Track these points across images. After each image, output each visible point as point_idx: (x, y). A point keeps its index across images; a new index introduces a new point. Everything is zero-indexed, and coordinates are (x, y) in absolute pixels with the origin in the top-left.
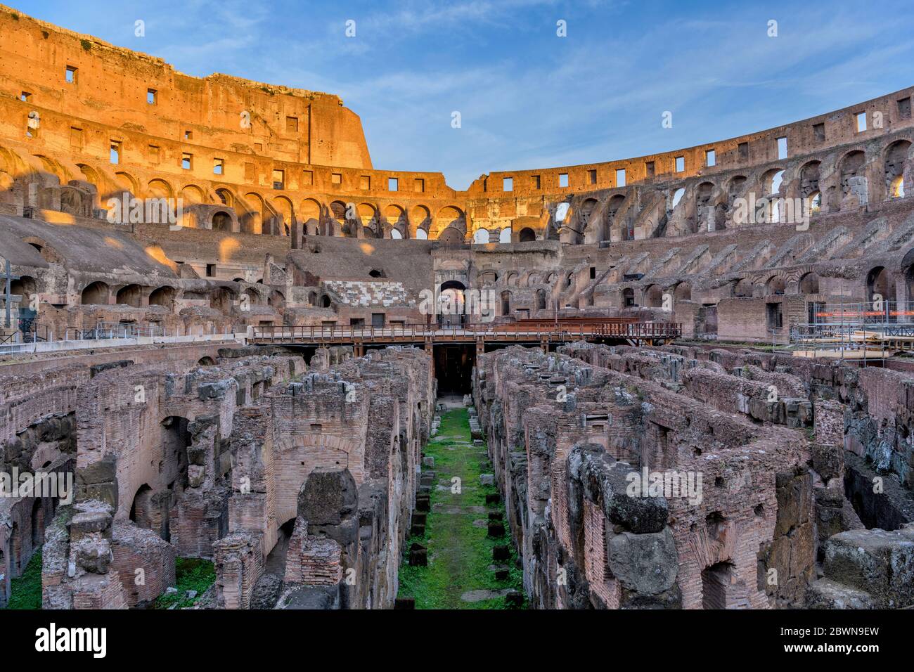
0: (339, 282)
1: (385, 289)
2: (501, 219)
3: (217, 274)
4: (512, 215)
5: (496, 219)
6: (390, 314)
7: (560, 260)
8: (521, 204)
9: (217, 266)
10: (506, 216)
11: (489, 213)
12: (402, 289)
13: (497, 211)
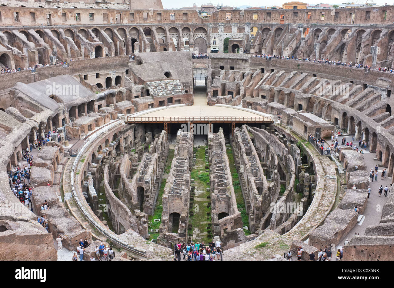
0: (153, 82)
1: (172, 84)
2: (225, 33)
3: (100, 77)
4: (230, 32)
5: (222, 33)
6: (175, 97)
7: (249, 64)
8: (234, 27)
9: (100, 74)
10: (227, 32)
11: (219, 31)
12: (179, 84)
13: (223, 29)
